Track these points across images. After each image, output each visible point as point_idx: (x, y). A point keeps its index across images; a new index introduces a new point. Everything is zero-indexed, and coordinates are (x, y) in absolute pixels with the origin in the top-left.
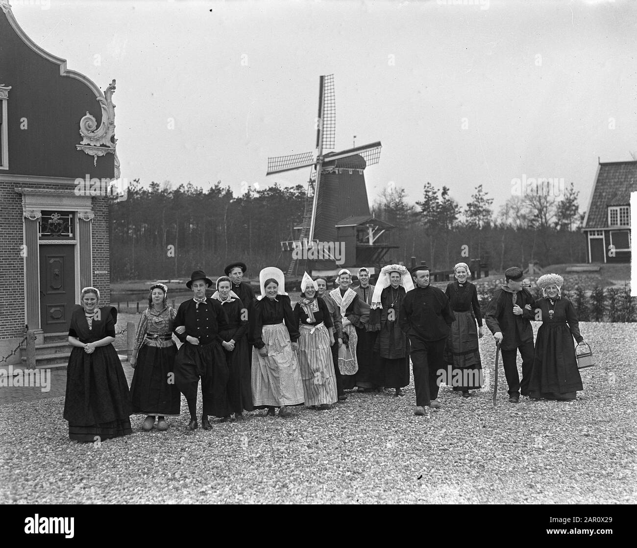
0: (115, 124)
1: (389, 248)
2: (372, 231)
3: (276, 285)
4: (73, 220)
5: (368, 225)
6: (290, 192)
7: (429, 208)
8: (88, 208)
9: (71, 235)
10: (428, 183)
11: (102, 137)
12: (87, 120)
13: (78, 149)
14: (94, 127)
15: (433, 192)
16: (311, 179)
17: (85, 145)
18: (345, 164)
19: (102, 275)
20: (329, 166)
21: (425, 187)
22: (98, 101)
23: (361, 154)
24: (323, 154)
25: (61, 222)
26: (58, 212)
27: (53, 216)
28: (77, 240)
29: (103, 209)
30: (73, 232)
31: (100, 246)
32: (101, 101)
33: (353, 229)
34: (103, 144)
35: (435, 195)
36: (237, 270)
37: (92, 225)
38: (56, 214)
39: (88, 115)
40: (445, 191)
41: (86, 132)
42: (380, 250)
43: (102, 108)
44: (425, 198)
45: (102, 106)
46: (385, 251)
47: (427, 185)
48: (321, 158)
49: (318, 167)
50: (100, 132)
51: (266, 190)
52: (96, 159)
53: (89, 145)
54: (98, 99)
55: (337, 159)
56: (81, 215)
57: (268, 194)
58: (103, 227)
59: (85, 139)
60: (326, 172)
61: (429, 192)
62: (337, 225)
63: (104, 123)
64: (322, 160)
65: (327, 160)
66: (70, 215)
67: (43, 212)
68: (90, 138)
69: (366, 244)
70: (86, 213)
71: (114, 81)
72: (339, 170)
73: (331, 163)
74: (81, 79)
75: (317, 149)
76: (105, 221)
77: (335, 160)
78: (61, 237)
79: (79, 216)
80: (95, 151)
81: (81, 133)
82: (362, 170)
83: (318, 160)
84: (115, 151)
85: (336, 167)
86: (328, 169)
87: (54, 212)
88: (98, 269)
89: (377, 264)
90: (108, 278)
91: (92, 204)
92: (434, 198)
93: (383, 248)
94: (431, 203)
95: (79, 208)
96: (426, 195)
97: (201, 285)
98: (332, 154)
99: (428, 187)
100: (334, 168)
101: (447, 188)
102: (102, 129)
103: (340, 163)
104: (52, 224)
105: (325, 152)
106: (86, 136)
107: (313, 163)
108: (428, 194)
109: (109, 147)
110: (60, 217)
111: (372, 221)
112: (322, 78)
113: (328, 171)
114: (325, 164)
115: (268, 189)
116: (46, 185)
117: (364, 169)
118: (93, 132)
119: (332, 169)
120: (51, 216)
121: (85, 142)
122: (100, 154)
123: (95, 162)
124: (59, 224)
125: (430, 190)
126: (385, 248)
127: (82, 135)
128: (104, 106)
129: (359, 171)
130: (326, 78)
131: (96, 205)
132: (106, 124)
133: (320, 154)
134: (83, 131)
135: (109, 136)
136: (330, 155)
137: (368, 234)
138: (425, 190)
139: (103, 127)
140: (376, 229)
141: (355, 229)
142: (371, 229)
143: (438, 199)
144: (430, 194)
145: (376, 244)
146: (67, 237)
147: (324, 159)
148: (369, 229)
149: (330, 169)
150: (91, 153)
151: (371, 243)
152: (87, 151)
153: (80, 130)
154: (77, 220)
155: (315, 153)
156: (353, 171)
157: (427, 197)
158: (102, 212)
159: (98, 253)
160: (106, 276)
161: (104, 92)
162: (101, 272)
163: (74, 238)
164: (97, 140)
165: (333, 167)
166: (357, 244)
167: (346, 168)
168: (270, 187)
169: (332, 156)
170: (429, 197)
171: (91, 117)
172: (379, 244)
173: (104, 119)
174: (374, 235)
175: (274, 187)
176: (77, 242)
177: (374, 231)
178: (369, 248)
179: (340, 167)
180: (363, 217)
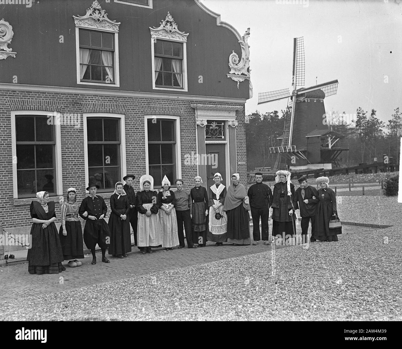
0: (250, 59)
1: (342, 150)
2: (331, 139)
3: (149, 184)
4: (224, 126)
5: (328, 136)
6: (271, 115)
7: (360, 124)
8: (234, 118)
9: (223, 137)
10: (360, 108)
11: (242, 68)
12: (233, 57)
13: (228, 77)
14: (237, 62)
15: (363, 113)
16: (288, 106)
17: (232, 74)
18: (312, 96)
19: (242, 165)
20: (300, 97)
21: (357, 110)
22: (239, 43)
23: (322, 89)
24: (297, 89)
25: (217, 128)
26: (216, 121)
27: (213, 124)
28: (227, 141)
29: (242, 119)
30: (224, 135)
31: (241, 145)
32: (241, 43)
33: (318, 138)
34: (243, 73)
35: (365, 116)
36: (131, 179)
37: (236, 130)
38: (214, 122)
39: (234, 53)
40: (373, 113)
41: (232, 65)
42: (336, 152)
43: (242, 48)
44: (358, 117)
45: (242, 46)
46: (339, 152)
47: (359, 109)
48: (296, 92)
49: (294, 98)
50: (241, 65)
51: (250, 115)
52: (238, 84)
53: (234, 74)
54: (239, 41)
55: (306, 93)
56: (230, 123)
57: (251, 117)
58: (243, 132)
59: (232, 70)
60: (299, 101)
61: (360, 113)
62: (307, 136)
63: (243, 58)
64: (296, 93)
65: (299, 93)
66: (222, 123)
67: (208, 121)
68: (235, 69)
69: (327, 148)
70: (233, 121)
71: (249, 29)
72: (307, 100)
73: (302, 95)
74: (229, 28)
75: (293, 86)
76: (244, 127)
77: (305, 93)
78: (218, 139)
79: (229, 124)
80: (237, 78)
81: (230, 65)
82: (322, 99)
83: (293, 93)
84: (249, 78)
85: (306, 98)
86: (301, 99)
87: (213, 121)
88: (240, 161)
89: (333, 162)
90: (246, 167)
91: (236, 115)
92: (364, 118)
93: (338, 150)
94: (361, 120)
95: (229, 118)
96: (358, 115)
97: (94, 189)
98: (303, 89)
99: (359, 110)
100: (304, 99)
101: (375, 110)
102: (242, 63)
103: (309, 96)
104: (212, 130)
105: (298, 88)
106: (233, 68)
107: (290, 95)
108: (359, 115)
109: (246, 75)
110: (216, 125)
111: (330, 133)
112: (295, 39)
113: (300, 100)
114: (298, 96)
115: (251, 115)
116: (209, 102)
117: (324, 98)
118: (237, 65)
119: (303, 99)
120: (211, 124)
121: (232, 72)
122: (241, 80)
123: (238, 85)
124: (216, 130)
125: (361, 112)
126: (340, 150)
127: (231, 67)
128: (243, 46)
129: (320, 100)
130: (298, 39)
131: (238, 116)
132: (244, 59)
133: (294, 89)
134: (231, 64)
135: (246, 68)
136: (302, 89)
137: (328, 141)
138: (357, 112)
139: (243, 61)
140: (333, 138)
141: (320, 138)
142: (330, 138)
143: (366, 118)
144: (361, 115)
145: (333, 148)
146: (220, 139)
147: (297, 93)
148: (328, 138)
149: (302, 99)
150: (236, 79)
151: (330, 147)
152: (234, 78)
153: (229, 64)
154: (227, 127)
155: (291, 89)
156: (316, 100)
157: (359, 117)
158: (241, 121)
159: (240, 149)
160: (245, 166)
161: (243, 37)
162: (242, 163)
163: (225, 140)
164: (239, 70)
165: (304, 97)
166: (321, 148)
167: (313, 98)
168: (253, 113)
169: (303, 90)
170: (360, 117)
171: (235, 54)
172: (335, 148)
173: (243, 56)
174: (332, 142)
175: (255, 113)
176: (227, 142)
177: (332, 139)
178: (329, 151)
179: (308, 98)
180: (324, 130)
